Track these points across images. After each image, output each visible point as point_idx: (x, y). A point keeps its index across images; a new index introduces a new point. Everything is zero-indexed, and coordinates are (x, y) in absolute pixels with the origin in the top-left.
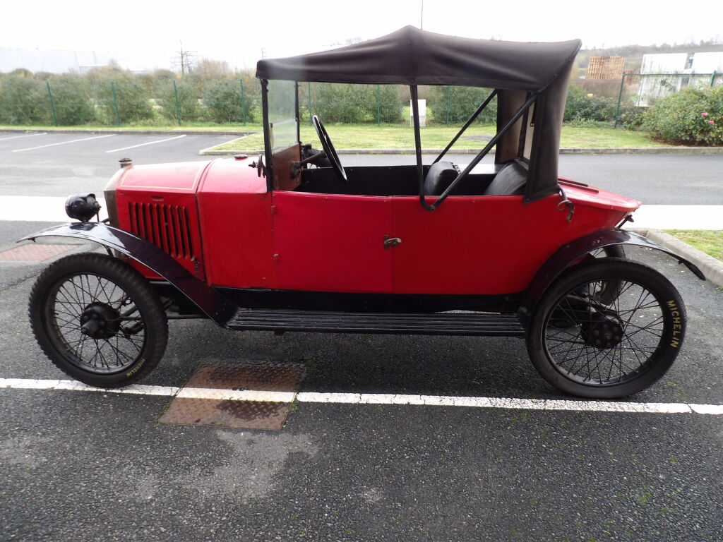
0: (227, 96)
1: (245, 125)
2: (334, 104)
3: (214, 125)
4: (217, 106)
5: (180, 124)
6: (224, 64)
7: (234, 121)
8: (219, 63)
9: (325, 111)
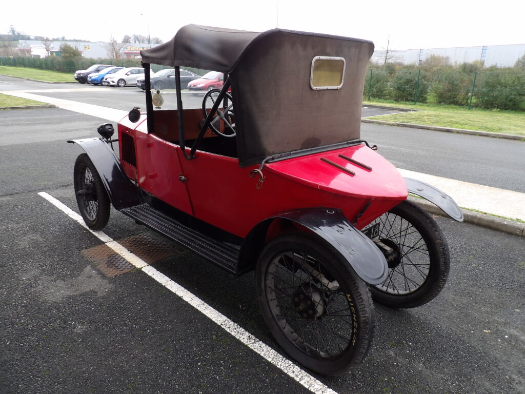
0: (408, 81)
1: (415, 104)
2: (496, 93)
3: (392, 103)
4: (399, 89)
5: (369, 100)
6: (447, 58)
7: (408, 101)
8: (443, 58)
9: (486, 98)
